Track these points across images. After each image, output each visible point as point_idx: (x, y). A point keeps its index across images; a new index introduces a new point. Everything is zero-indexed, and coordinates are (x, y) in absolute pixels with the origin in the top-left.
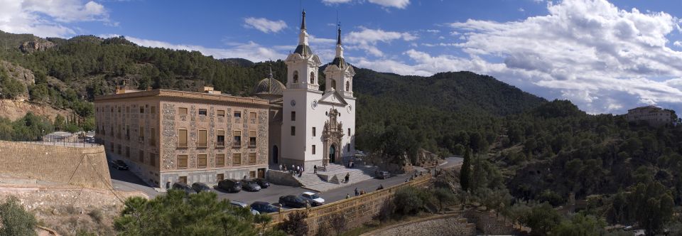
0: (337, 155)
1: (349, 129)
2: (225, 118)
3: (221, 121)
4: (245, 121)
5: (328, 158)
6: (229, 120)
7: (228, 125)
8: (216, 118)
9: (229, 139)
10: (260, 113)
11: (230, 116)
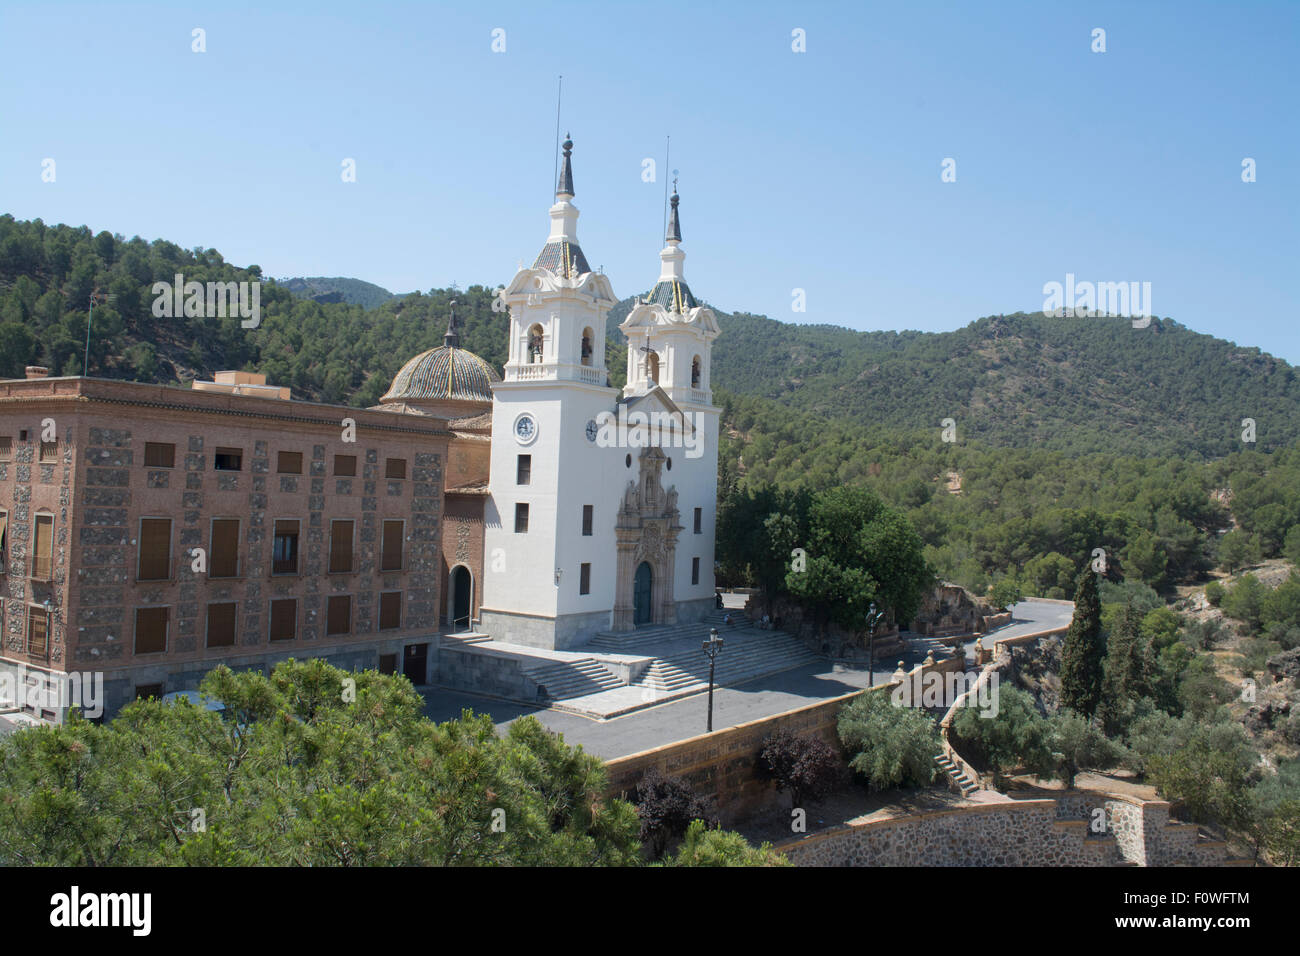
0: (658, 594)
1: (698, 511)
2: (304, 480)
3: (289, 487)
4: (370, 487)
5: (631, 606)
6: (317, 484)
7: (312, 501)
8: (273, 479)
9: (314, 548)
10: (420, 461)
11: (321, 469)
